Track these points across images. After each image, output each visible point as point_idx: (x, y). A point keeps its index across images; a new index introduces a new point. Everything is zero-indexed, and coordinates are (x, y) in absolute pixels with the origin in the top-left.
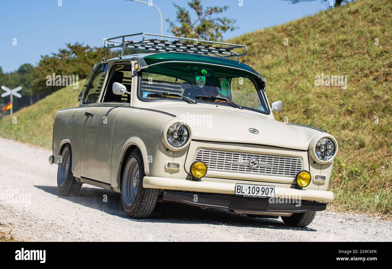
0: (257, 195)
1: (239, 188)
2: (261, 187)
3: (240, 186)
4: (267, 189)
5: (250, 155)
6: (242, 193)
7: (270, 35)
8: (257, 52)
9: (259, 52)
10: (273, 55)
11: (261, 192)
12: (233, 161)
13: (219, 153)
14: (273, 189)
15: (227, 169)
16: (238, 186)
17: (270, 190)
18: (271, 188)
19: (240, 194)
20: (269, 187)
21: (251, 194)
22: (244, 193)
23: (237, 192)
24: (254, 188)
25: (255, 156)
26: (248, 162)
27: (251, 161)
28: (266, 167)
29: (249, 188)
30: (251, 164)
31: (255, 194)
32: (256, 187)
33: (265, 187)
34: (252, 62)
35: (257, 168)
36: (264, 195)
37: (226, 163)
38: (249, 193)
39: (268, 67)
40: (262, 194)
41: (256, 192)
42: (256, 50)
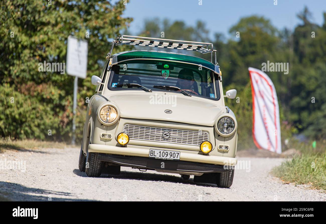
0: (166, 158)
1: (152, 152)
2: (169, 152)
3: (153, 151)
4: (174, 154)
5: (164, 129)
6: (154, 156)
11: (169, 156)
12: (151, 133)
13: (141, 127)
14: (179, 153)
15: (147, 139)
16: (151, 151)
17: (177, 155)
18: (177, 153)
19: (153, 156)
20: (176, 152)
21: (162, 157)
22: (156, 156)
23: (151, 155)
24: (163, 153)
25: (168, 130)
26: (162, 134)
27: (164, 134)
28: (177, 138)
29: (160, 152)
30: (164, 136)
31: (164, 157)
32: (165, 152)
33: (173, 152)
35: (170, 139)
36: (172, 158)
37: (146, 135)
38: (160, 156)
40: (170, 157)
41: (165, 156)
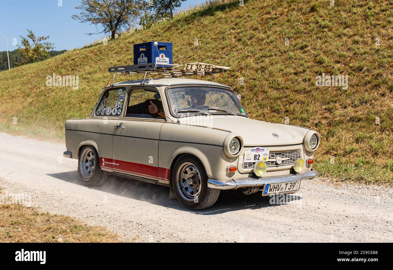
7: (84, 54)
8: (79, 64)
9: (80, 64)
10: (90, 66)
34: (78, 70)
39: (89, 73)
42: (78, 63)
